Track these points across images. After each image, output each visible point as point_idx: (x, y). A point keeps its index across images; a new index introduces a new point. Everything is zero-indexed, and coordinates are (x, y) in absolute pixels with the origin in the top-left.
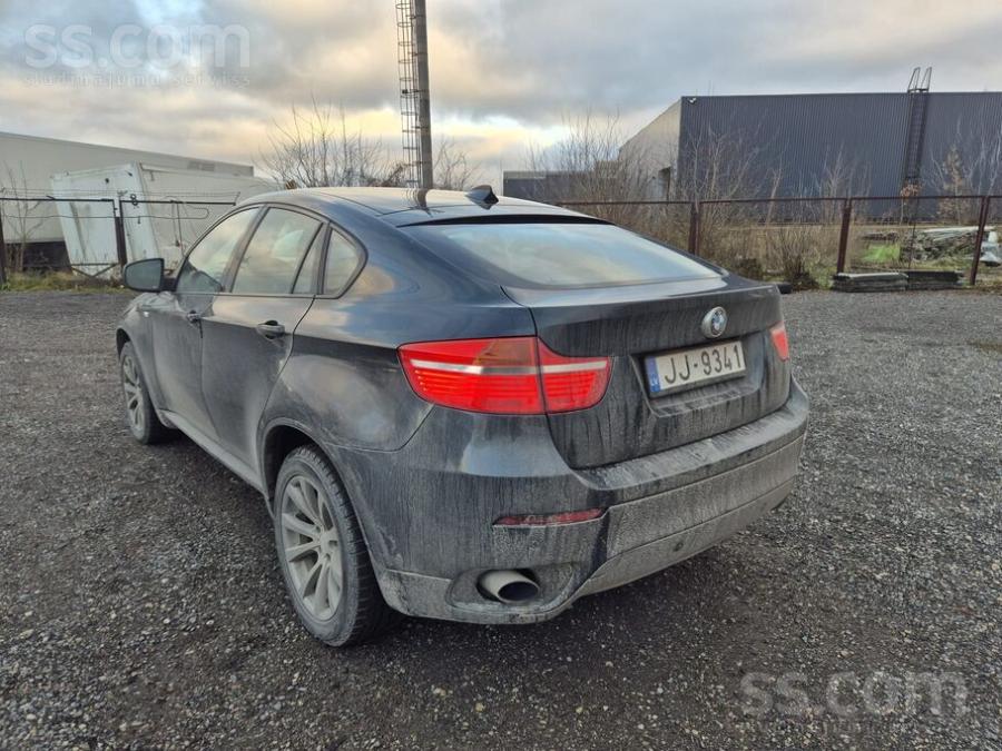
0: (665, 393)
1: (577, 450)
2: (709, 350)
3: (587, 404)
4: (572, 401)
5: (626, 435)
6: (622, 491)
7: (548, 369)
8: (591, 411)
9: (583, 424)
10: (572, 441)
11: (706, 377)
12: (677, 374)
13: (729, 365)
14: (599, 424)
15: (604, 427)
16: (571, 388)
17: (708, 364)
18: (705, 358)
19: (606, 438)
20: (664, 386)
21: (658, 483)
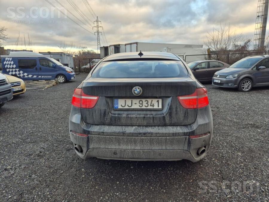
0: (119, 109)
1: (87, 119)
2: (144, 100)
3: (90, 108)
4: (86, 106)
5: (101, 118)
6: (92, 131)
7: (83, 97)
8: (91, 109)
9: (89, 113)
10: (86, 116)
11: (140, 108)
12: (127, 105)
13: (153, 106)
14: (93, 114)
15: (94, 115)
16: (86, 103)
17: (142, 104)
18: (141, 102)
19: (94, 117)
20: (120, 107)
21: (103, 132)
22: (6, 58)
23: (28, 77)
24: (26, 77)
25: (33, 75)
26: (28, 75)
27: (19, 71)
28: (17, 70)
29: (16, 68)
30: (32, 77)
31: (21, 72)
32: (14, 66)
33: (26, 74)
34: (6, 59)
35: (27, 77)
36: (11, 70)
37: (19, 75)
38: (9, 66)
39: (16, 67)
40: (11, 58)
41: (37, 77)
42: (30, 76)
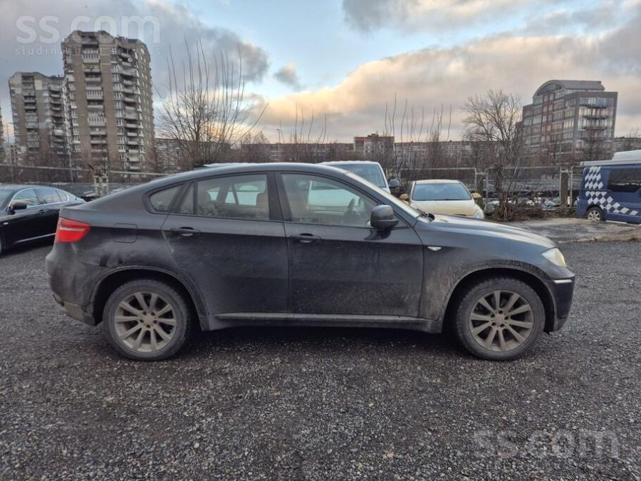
22: (591, 167)
23: (620, 213)
24: (616, 211)
25: (631, 209)
26: (620, 208)
27: (606, 197)
28: (604, 194)
29: (602, 190)
30: (628, 212)
31: (610, 200)
32: (601, 185)
33: (617, 205)
34: (591, 169)
35: (618, 211)
36: (592, 193)
37: (605, 206)
38: (591, 185)
39: (602, 188)
40: (600, 168)
41: (637, 215)
42: (624, 210)
